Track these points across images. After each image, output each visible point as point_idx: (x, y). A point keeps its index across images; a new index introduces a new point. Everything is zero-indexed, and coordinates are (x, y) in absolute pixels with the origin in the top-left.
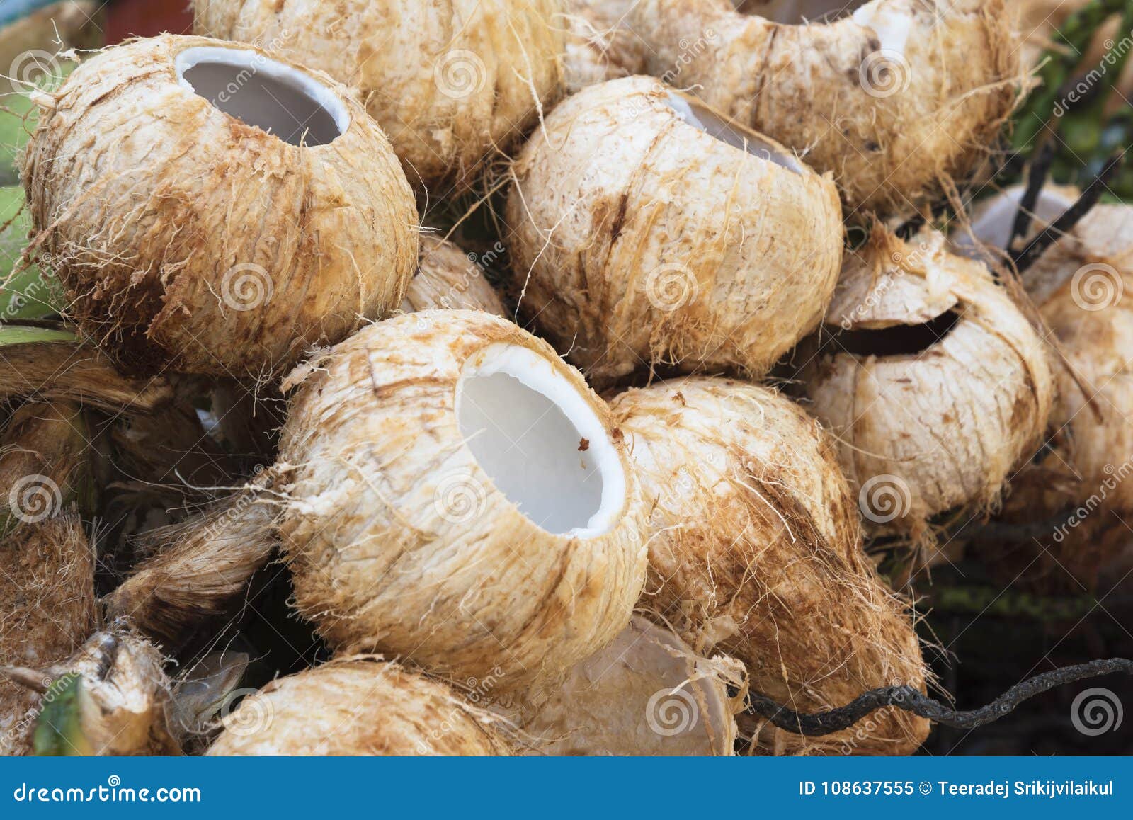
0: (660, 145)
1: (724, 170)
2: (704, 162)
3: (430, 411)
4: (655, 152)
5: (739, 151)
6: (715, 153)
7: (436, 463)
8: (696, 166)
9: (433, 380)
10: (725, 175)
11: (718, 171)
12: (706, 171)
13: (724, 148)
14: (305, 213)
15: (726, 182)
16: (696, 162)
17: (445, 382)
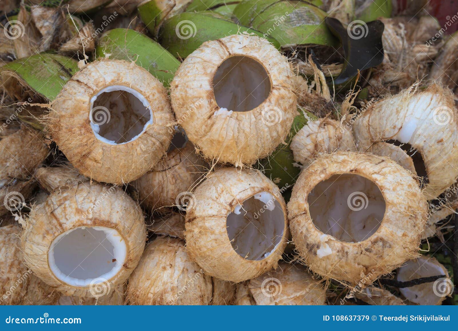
0: (212, 218)
1: (218, 241)
2: (215, 234)
3: (51, 232)
4: (210, 218)
5: (229, 240)
6: (221, 235)
7: (38, 244)
8: (213, 233)
9: (61, 225)
10: (216, 243)
11: (216, 240)
12: (213, 237)
13: (226, 236)
14: (85, 156)
15: (214, 244)
16: (213, 232)
17: (62, 228)
